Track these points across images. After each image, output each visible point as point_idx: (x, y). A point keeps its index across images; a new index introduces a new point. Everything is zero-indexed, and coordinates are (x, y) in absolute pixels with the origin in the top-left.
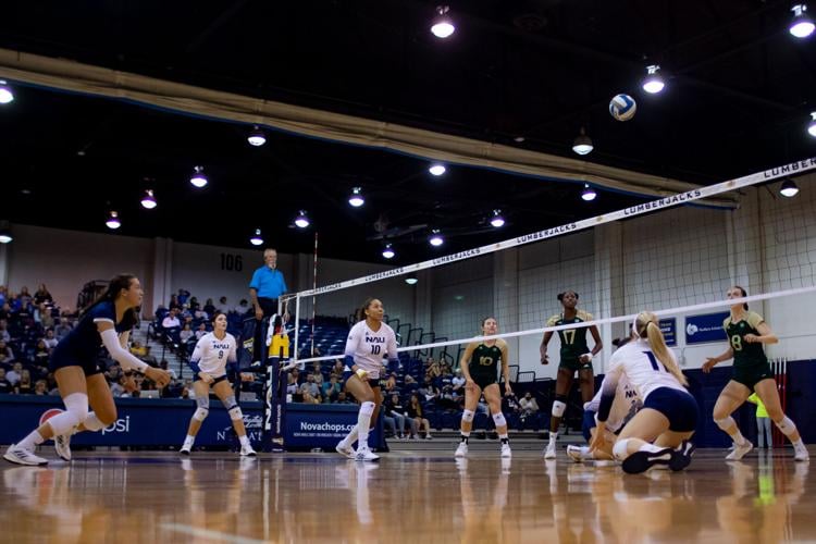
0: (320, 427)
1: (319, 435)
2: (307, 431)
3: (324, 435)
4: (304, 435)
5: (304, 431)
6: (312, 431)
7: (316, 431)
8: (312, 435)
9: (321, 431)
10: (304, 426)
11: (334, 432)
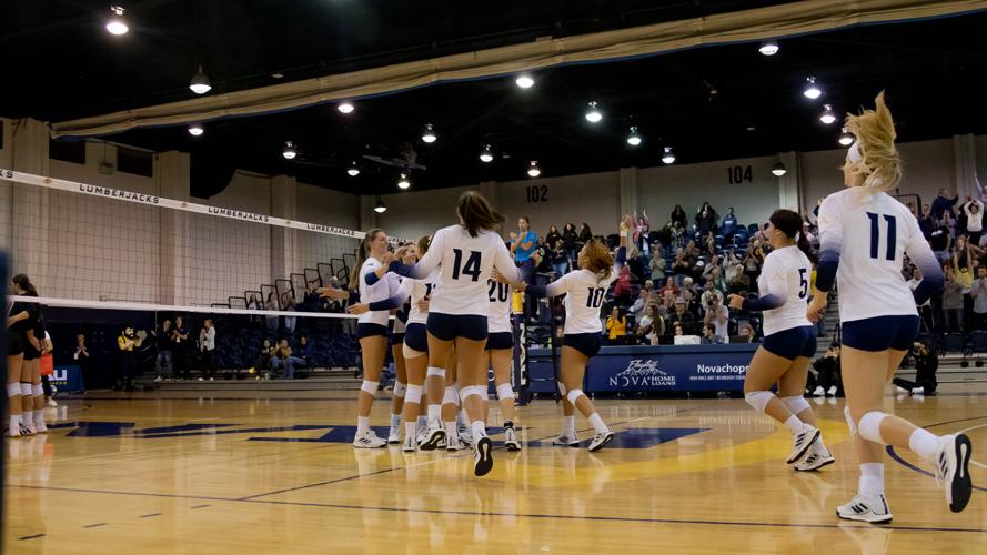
0: (719, 369)
1: (718, 378)
2: (705, 374)
3: (724, 378)
4: (701, 378)
5: (701, 374)
6: (711, 374)
7: (716, 374)
8: (711, 378)
9: (722, 374)
10: (701, 368)
11: (737, 374)
